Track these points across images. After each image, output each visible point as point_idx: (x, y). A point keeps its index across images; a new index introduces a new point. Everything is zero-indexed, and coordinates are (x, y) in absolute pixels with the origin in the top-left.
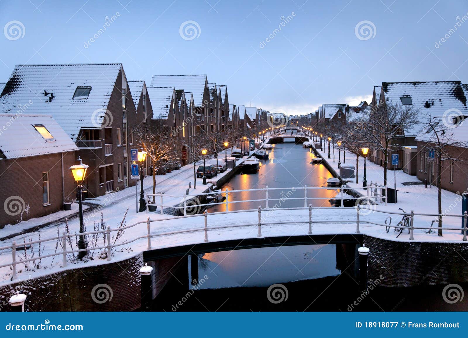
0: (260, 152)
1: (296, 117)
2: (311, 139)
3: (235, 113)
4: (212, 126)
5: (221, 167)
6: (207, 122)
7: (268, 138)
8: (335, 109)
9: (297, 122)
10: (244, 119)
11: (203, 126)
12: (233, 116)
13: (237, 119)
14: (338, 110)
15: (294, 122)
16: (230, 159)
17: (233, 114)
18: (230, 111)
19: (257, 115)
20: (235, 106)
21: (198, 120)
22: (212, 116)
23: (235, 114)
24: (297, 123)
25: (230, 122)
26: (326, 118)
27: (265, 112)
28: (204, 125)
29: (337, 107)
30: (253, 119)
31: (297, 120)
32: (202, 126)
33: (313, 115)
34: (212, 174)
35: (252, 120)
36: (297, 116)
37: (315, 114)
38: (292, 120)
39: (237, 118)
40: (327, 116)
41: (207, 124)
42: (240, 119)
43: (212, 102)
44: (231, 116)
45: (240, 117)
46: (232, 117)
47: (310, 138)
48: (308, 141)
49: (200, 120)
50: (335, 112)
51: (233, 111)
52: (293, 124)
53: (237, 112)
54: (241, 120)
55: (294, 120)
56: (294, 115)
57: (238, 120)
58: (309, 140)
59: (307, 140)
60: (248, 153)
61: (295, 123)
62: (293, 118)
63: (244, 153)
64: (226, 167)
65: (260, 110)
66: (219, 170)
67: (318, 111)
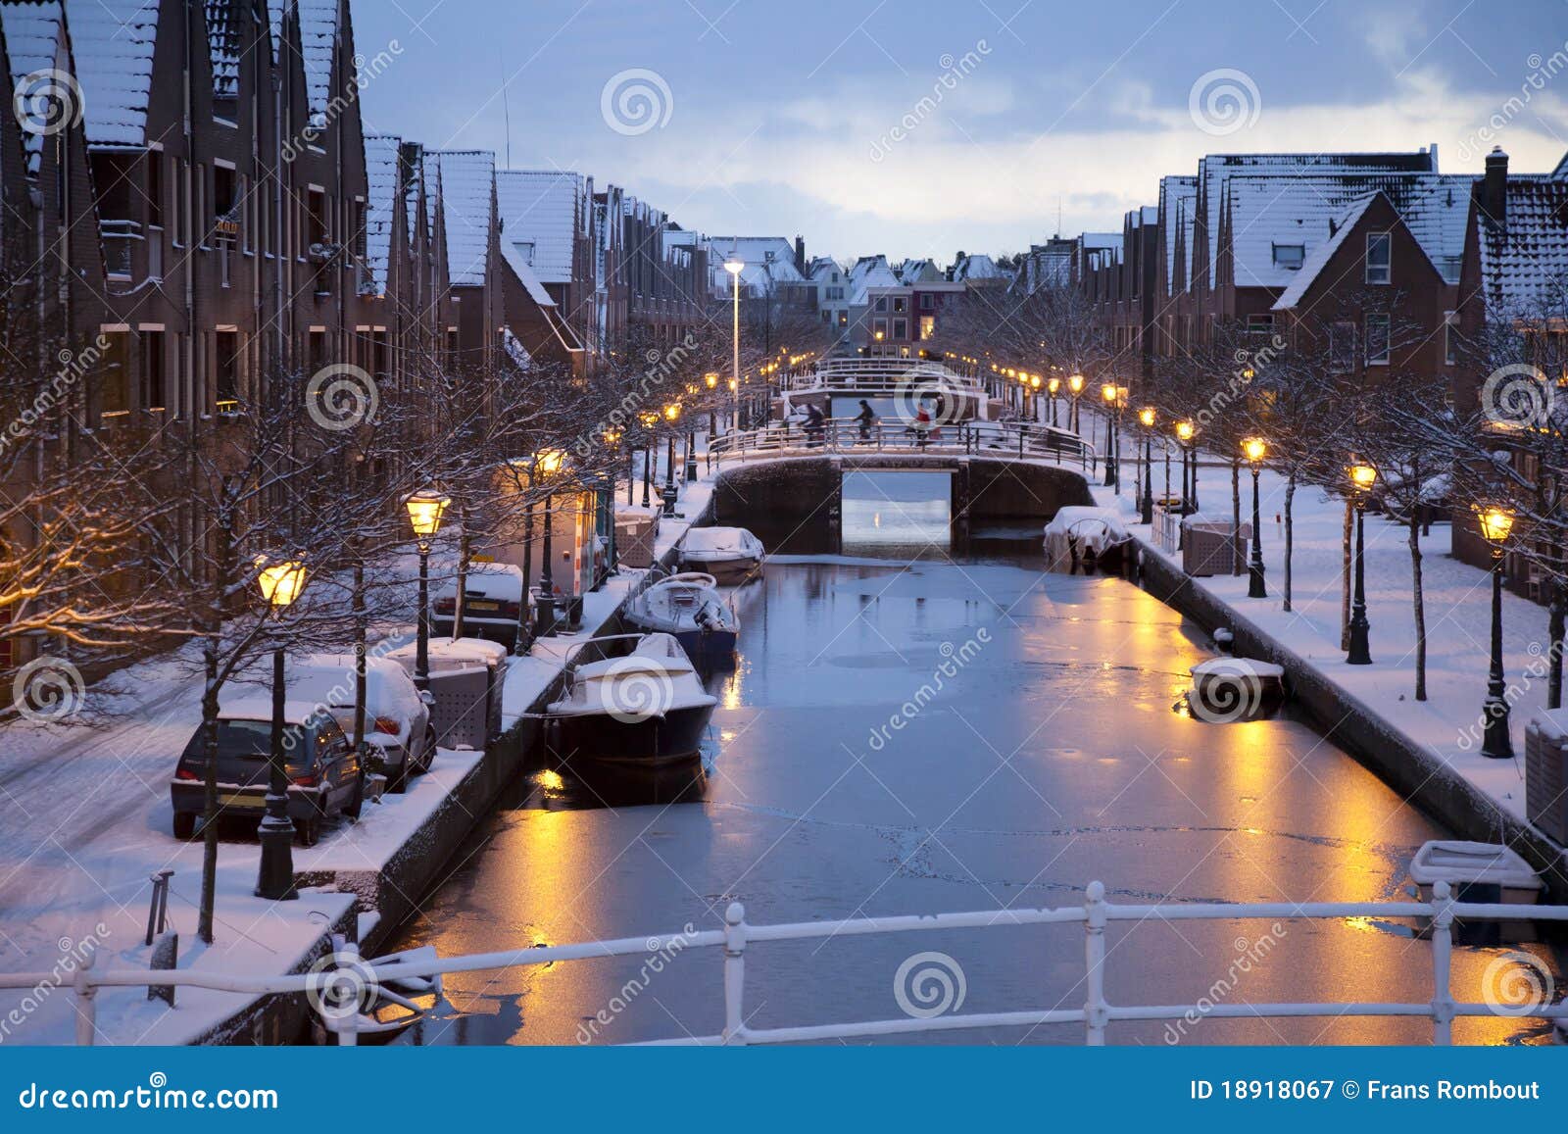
0: (665, 597)
1: (910, 275)
2: (1111, 479)
3: (412, 216)
4: (227, 341)
5: (394, 729)
6: (189, 299)
7: (701, 469)
8: (1334, 201)
9: (928, 326)
10: (480, 281)
11: (155, 335)
12: (392, 246)
13: (427, 278)
14: (1358, 209)
15: (899, 327)
16: (458, 662)
17: (393, 234)
18: (371, 202)
19: (582, 249)
20: (410, 154)
21: (112, 276)
22: (230, 246)
23: (412, 226)
24: (930, 328)
25: (369, 307)
26: (1240, 280)
27: (647, 218)
28: (160, 327)
29: (1347, 181)
30: (548, 286)
31: (922, 303)
32: (143, 334)
33: (1094, 258)
34: (324, 796)
35: (542, 298)
36: (926, 267)
37: (1120, 243)
38: (879, 303)
39: (428, 264)
40: (1251, 270)
41: (191, 323)
42: (456, 278)
43: (227, 106)
44: (378, 247)
45: (450, 259)
46: (391, 258)
47: (1101, 471)
48: (1086, 500)
49: (128, 278)
50: (1334, 230)
51: (400, 203)
52: (884, 341)
53: (431, 211)
54: (459, 290)
55: (899, 303)
56: (894, 259)
57: (435, 282)
58: (1096, 493)
59: (1076, 492)
60: (576, 609)
61: (905, 332)
62: (891, 284)
63: (545, 607)
64: (431, 736)
65: (601, 198)
66: (376, 765)
67: (1151, 219)
